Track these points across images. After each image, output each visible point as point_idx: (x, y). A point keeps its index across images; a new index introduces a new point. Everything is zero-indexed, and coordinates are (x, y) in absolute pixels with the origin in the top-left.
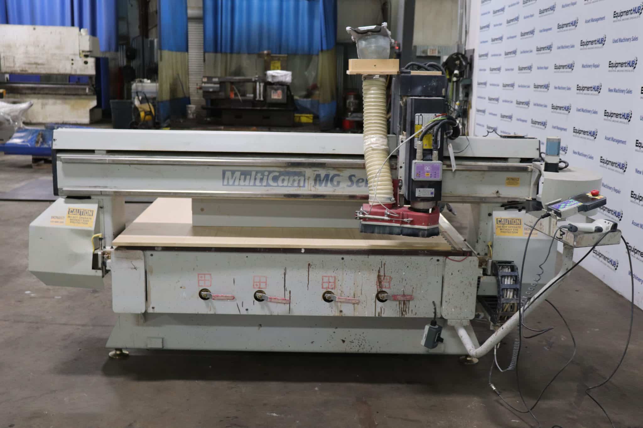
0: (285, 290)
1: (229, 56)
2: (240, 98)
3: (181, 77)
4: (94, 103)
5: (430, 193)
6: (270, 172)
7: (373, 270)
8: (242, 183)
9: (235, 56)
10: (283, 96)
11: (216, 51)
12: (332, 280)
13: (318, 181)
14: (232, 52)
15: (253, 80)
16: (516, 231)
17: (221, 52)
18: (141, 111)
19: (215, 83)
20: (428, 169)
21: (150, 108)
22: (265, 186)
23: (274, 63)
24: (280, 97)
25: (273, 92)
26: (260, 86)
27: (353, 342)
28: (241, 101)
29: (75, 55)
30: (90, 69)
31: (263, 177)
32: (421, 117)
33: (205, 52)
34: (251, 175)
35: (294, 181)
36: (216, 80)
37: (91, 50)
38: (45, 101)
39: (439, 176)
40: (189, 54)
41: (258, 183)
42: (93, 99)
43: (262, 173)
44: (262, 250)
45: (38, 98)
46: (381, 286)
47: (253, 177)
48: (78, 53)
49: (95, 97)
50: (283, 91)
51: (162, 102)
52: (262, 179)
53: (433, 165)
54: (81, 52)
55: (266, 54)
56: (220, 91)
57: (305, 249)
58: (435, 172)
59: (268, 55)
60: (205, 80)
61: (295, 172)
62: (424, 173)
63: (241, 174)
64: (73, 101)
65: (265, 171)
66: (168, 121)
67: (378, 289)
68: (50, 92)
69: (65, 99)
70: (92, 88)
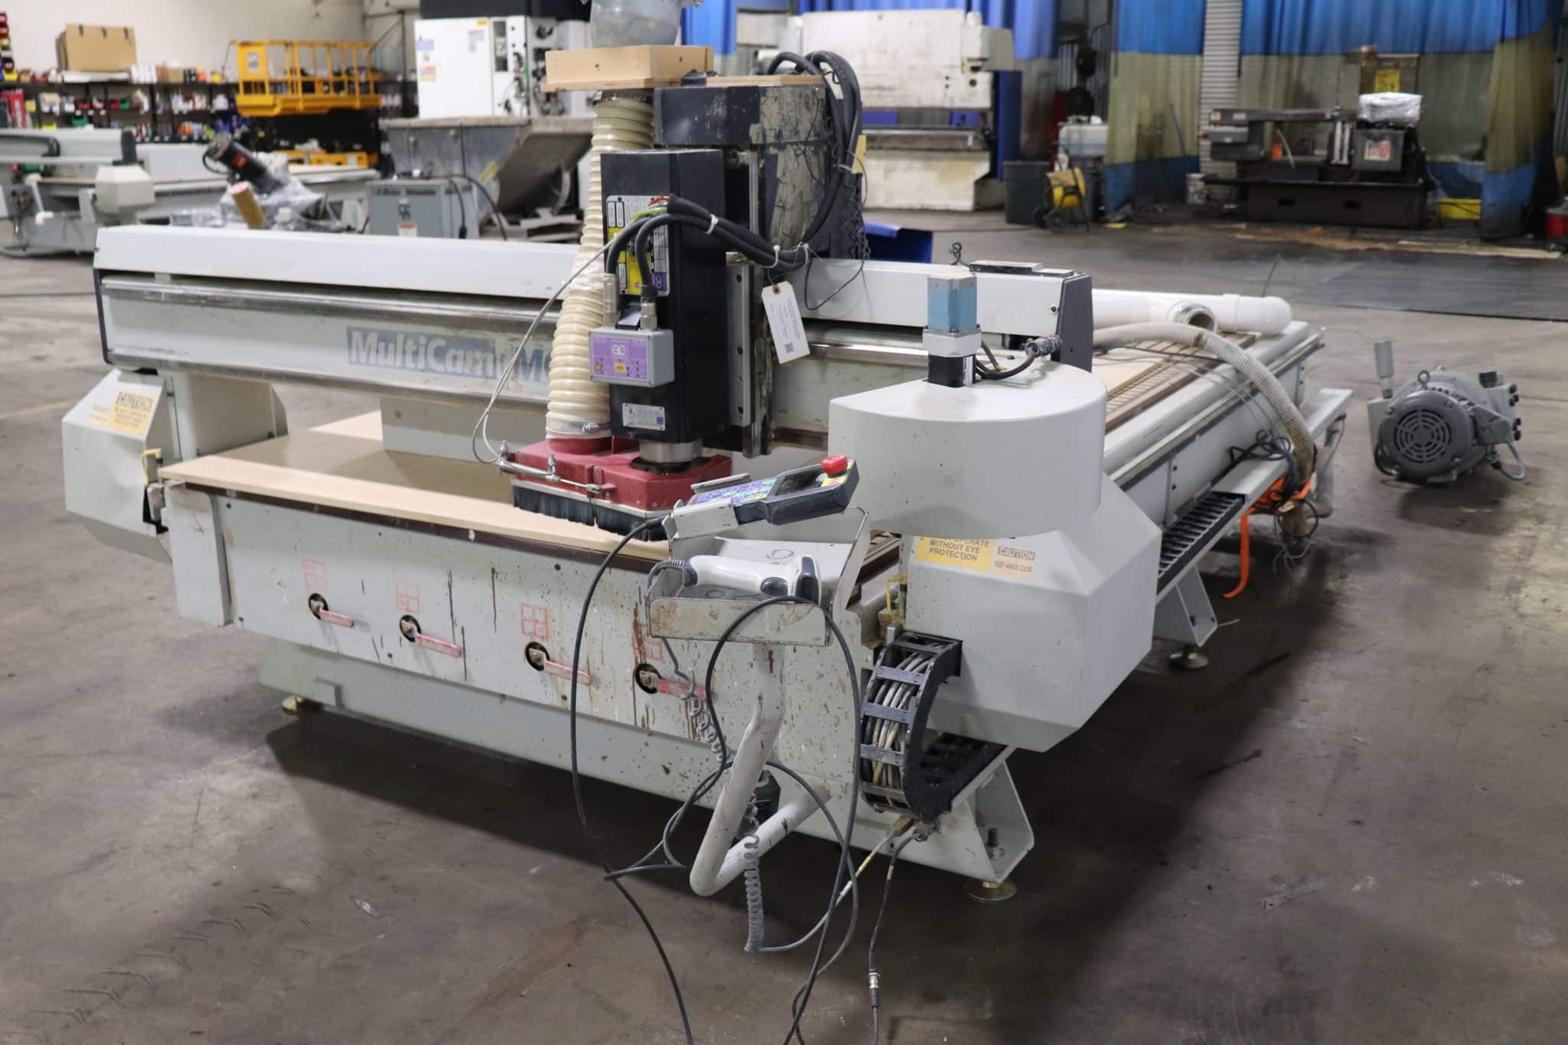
0: (453, 623)
1: (1296, 60)
2: (1290, 158)
3: (1177, 111)
4: (983, 168)
5: (655, 420)
6: (430, 338)
7: (622, 606)
8: (382, 361)
9: (1309, 60)
10: (1393, 156)
11: (1267, 51)
12: (540, 617)
13: (521, 367)
14: (1303, 53)
15: (1328, 116)
16: (974, 553)
17: (1278, 54)
18: (1056, 186)
19: (1238, 124)
20: (619, 353)
21: (1076, 179)
22: (422, 370)
23: (1385, 76)
24: (1387, 157)
25: (1370, 145)
26: (1343, 130)
27: (687, 778)
28: (1294, 167)
29: (952, 67)
30: (980, 97)
31: (418, 348)
32: (619, 205)
33: (1241, 54)
34: (395, 342)
35: (475, 361)
36: (1240, 117)
37: (985, 56)
38: (891, 163)
39: (646, 373)
40: (1206, 58)
41: (409, 358)
42: (980, 160)
43: (415, 337)
44: (398, 522)
45: (880, 158)
46: (643, 653)
47: (400, 349)
48: (958, 62)
49: (987, 155)
50: (1394, 144)
51: (1113, 166)
52: (416, 353)
53: (631, 341)
54: (965, 61)
55: (1365, 53)
56: (1250, 141)
57: (477, 532)
58: (637, 362)
59: (1371, 55)
60: (1217, 117)
61: (474, 340)
62: (611, 363)
63: (380, 339)
64: (944, 164)
65: (422, 334)
66: (1128, 208)
67: (636, 658)
68: (902, 145)
69: (930, 159)
70: (981, 137)
